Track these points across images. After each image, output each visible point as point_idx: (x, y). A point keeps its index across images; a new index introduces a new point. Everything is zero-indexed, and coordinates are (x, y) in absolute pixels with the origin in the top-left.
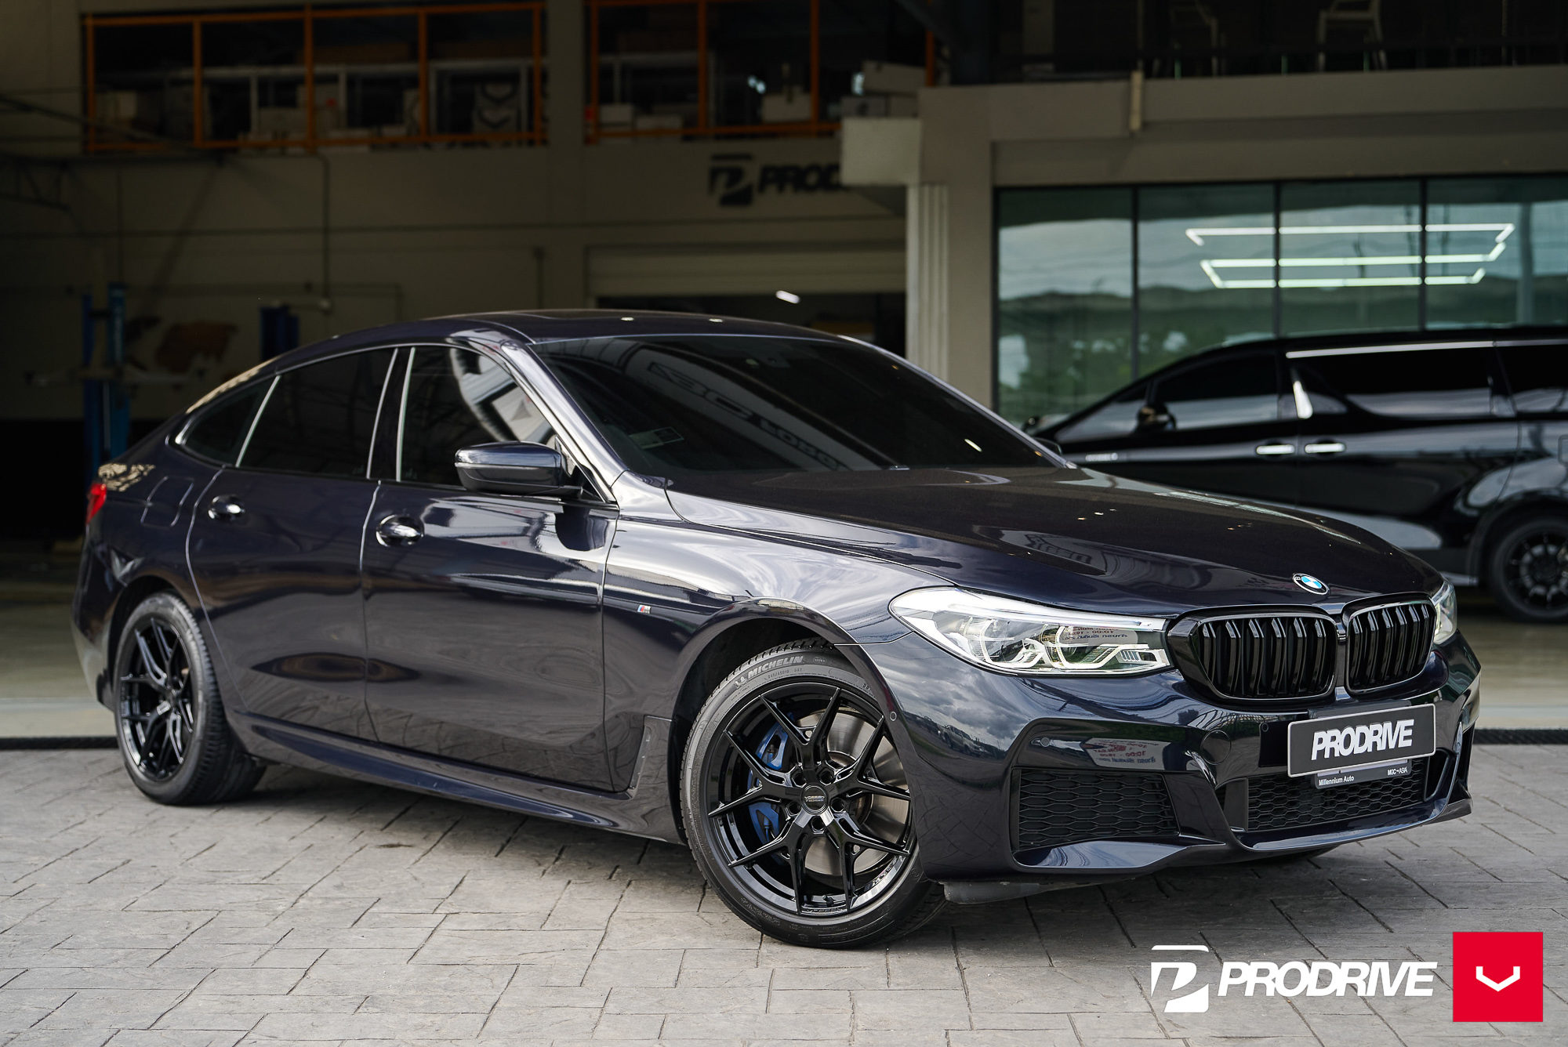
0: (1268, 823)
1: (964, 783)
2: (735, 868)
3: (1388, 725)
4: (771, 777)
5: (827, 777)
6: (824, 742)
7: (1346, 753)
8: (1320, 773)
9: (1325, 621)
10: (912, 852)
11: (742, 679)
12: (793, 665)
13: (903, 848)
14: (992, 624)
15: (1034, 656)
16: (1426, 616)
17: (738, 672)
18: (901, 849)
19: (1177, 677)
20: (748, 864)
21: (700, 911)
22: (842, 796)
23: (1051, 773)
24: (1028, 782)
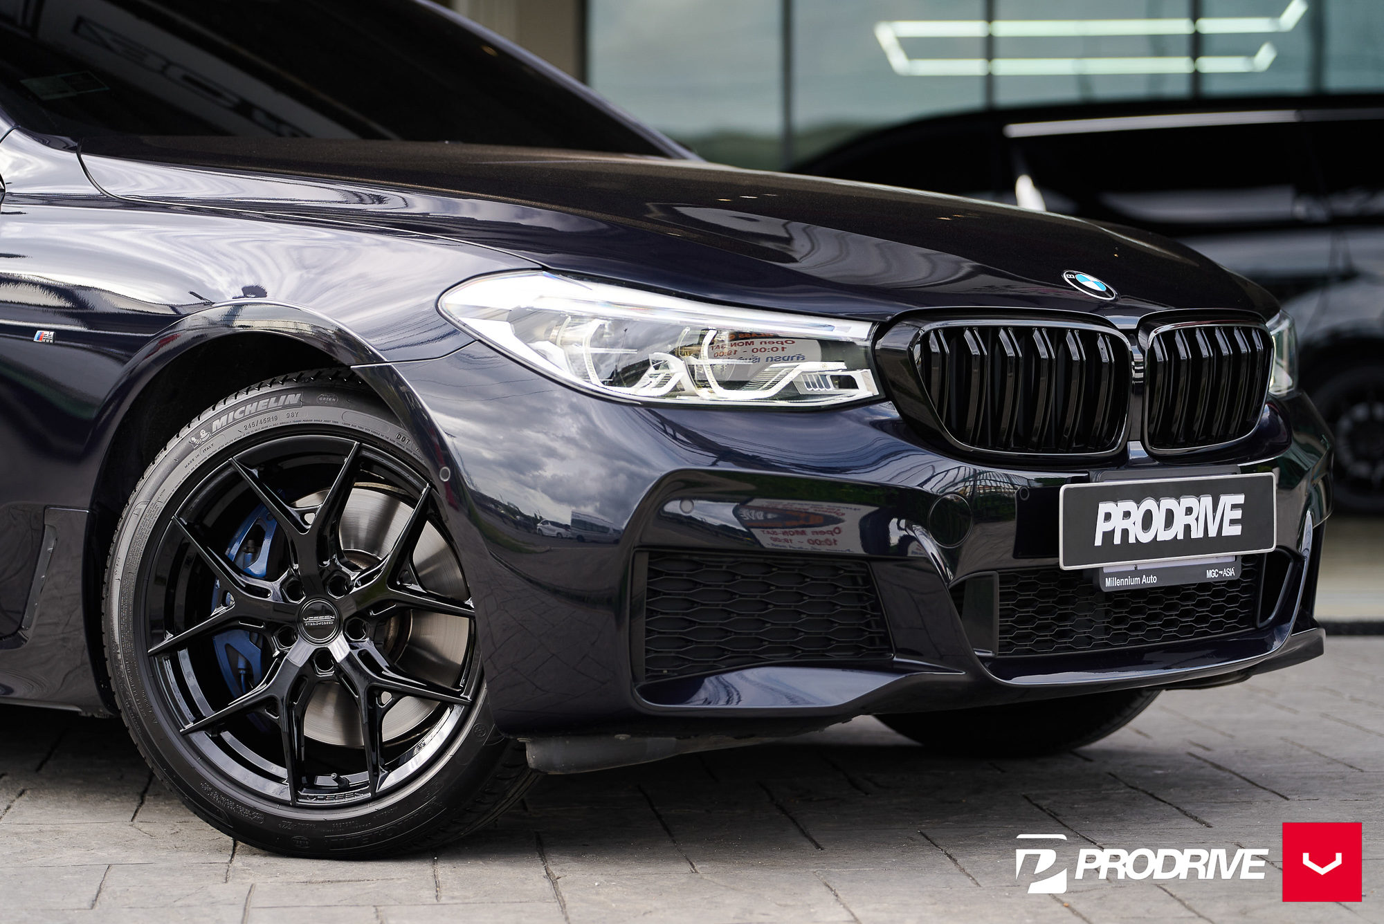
0: (1028, 645)
1: (555, 592)
2: (190, 735)
3: (1207, 500)
4: (250, 589)
5: (340, 585)
6: (334, 531)
7: (1146, 538)
8: (1108, 567)
9: (1111, 336)
10: (475, 697)
11: (203, 434)
12: (285, 407)
13: (461, 692)
14: (602, 326)
15: (667, 378)
16: (1259, 346)
17: (195, 423)
18: (458, 695)
19: (889, 411)
20: (213, 729)
21: (135, 821)
22: (362, 614)
23: (696, 558)
24: (659, 573)
